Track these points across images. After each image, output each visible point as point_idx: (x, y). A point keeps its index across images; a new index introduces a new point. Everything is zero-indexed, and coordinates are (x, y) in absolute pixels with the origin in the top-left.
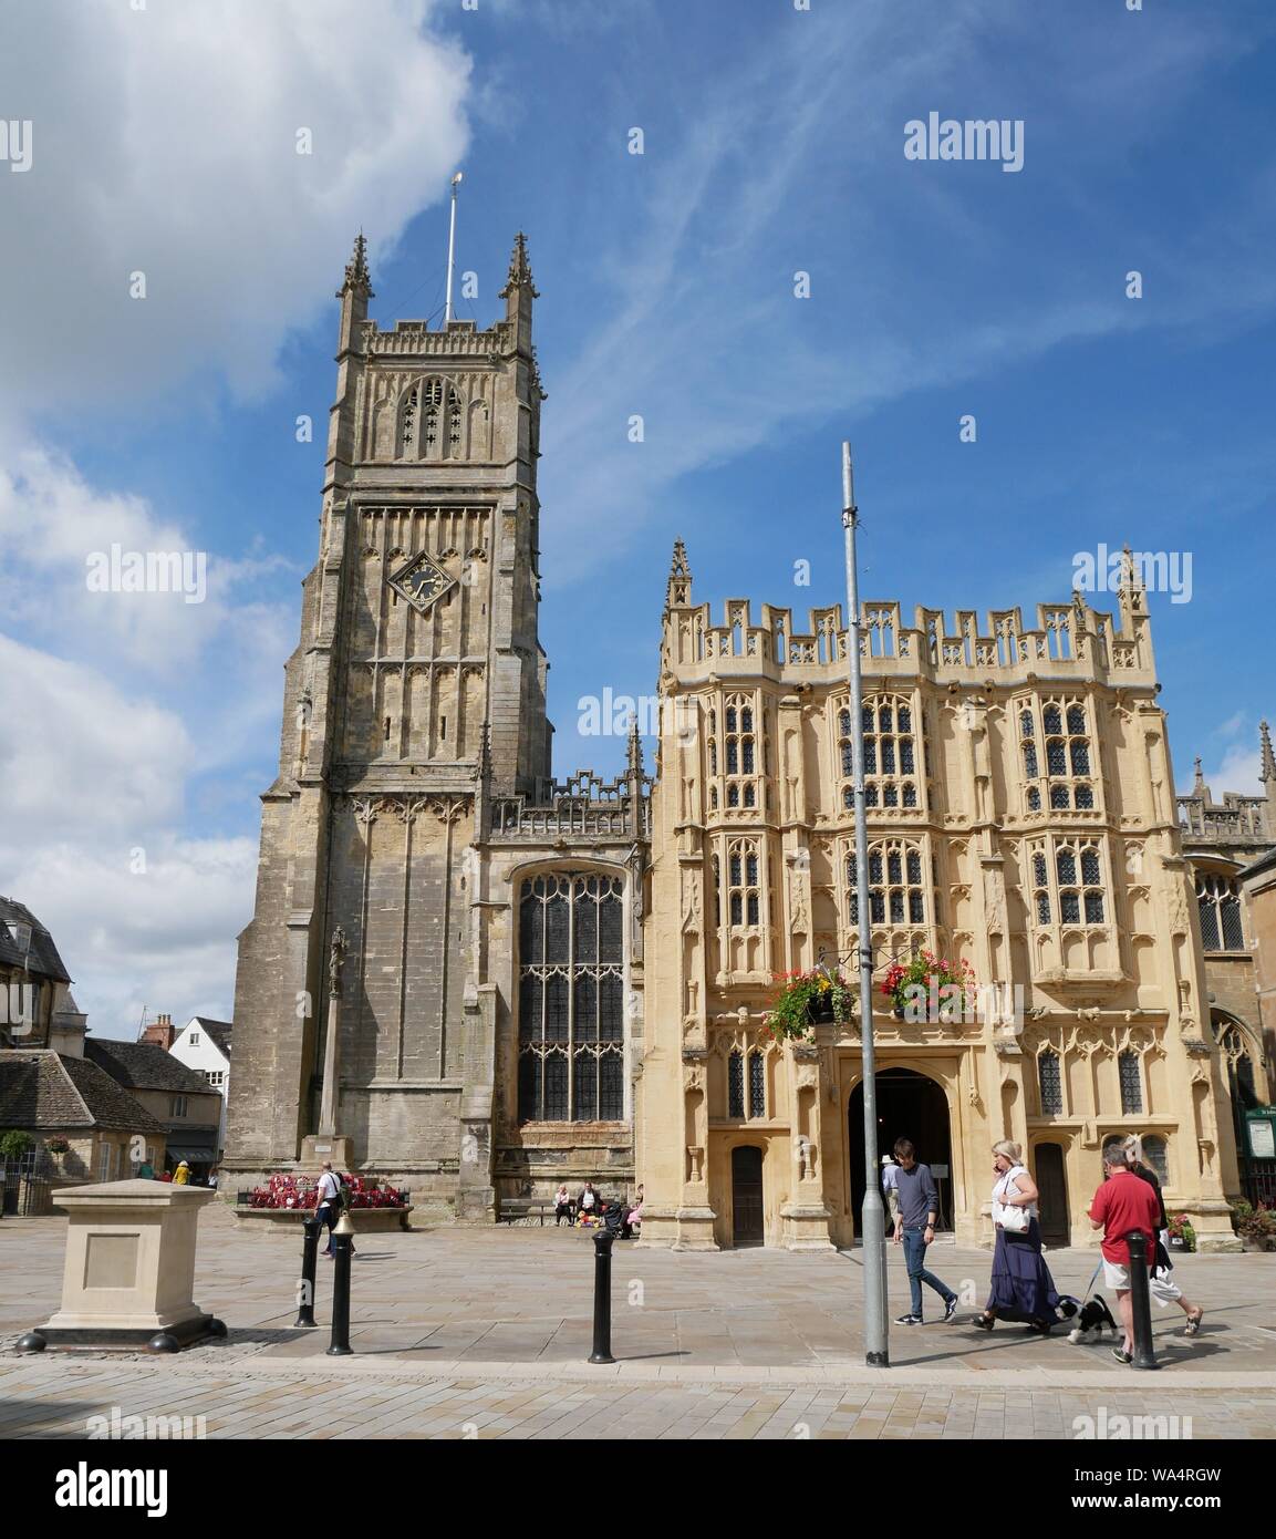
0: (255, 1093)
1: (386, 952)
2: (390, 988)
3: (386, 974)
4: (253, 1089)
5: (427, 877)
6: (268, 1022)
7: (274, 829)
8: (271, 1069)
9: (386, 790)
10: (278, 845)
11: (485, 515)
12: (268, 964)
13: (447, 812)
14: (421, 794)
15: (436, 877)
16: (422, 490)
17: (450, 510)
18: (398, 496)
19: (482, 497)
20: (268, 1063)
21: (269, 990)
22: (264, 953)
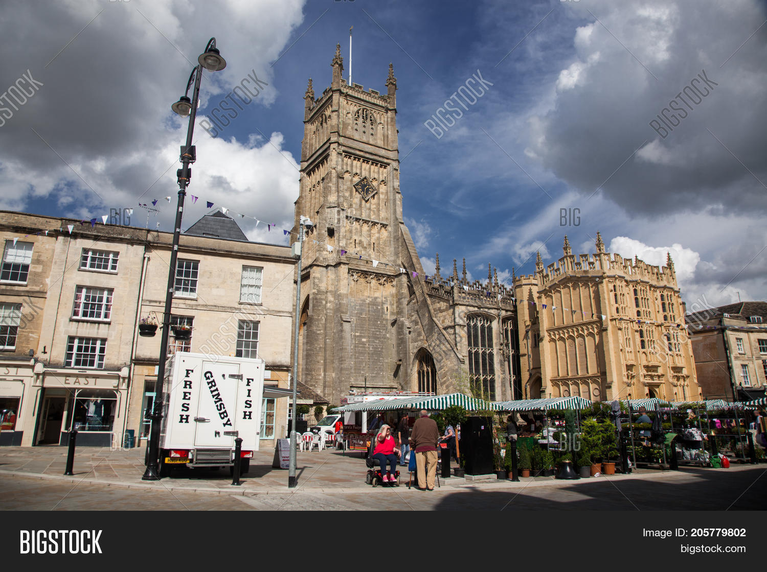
0: (315, 387)
1: (363, 333)
2: (365, 347)
3: (364, 342)
4: (314, 385)
5: (375, 305)
6: (319, 358)
7: (318, 279)
8: (321, 377)
9: (362, 269)
10: (320, 285)
11: (385, 167)
12: (318, 334)
13: (382, 281)
14: (374, 273)
15: (378, 305)
16: (366, 152)
17: (375, 162)
18: (358, 153)
19: (386, 161)
20: (320, 375)
21: (319, 345)
22: (317, 330)
